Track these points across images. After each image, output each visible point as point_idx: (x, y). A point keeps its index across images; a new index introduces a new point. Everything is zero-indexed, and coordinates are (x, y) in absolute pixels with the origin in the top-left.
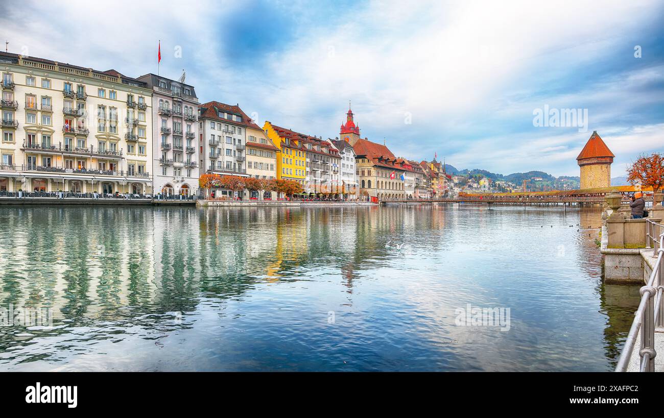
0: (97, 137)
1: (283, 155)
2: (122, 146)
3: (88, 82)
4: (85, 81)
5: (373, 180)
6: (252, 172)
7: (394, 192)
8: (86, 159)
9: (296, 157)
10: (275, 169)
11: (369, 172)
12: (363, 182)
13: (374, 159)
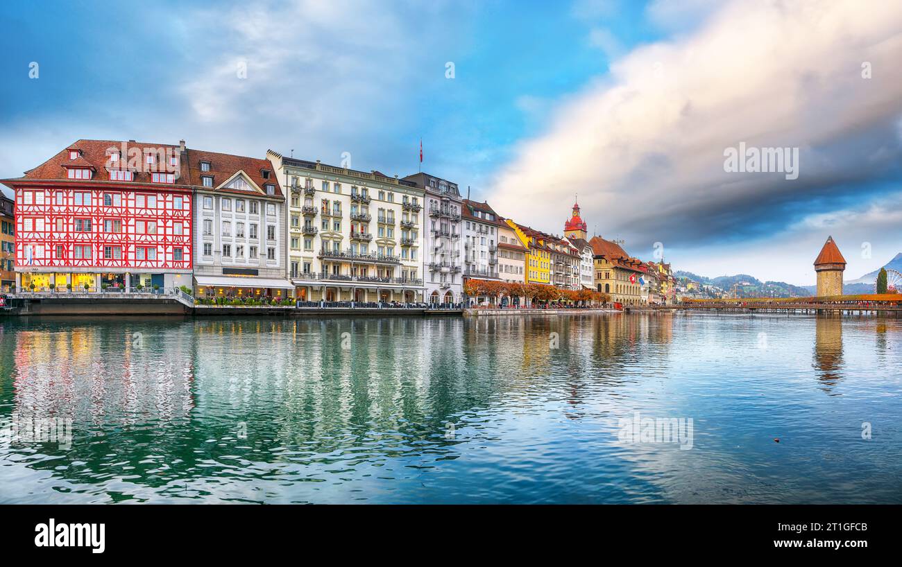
0: (377, 242)
1: (531, 257)
2: (397, 251)
3: (371, 185)
4: (368, 184)
5: (612, 283)
6: (504, 277)
7: (631, 297)
8: (367, 266)
9: (541, 259)
10: (523, 272)
11: (607, 276)
12: (599, 286)
13: (613, 259)
